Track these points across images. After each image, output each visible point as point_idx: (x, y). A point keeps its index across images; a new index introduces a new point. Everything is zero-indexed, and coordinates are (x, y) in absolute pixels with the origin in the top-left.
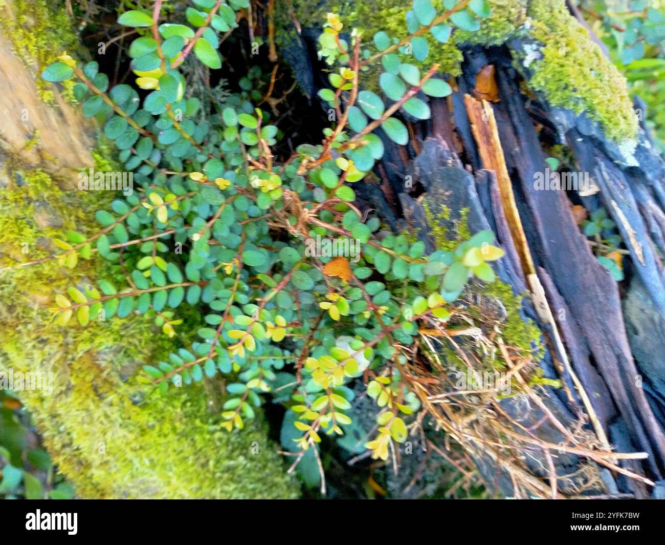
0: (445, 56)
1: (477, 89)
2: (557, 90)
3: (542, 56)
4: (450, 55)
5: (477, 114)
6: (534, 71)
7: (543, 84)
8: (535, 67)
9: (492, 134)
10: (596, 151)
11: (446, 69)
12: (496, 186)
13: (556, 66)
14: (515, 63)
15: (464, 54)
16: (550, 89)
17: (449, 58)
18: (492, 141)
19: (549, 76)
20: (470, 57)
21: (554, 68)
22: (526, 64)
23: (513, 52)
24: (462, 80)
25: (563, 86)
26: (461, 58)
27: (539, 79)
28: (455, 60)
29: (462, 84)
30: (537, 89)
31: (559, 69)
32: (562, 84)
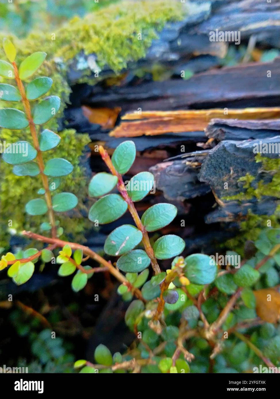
0: (66, 147)
1: (103, 125)
2: (130, 48)
3: (94, 54)
4: (67, 141)
5: (133, 128)
6: (106, 65)
7: (121, 60)
8: (103, 63)
9: (160, 117)
10: (192, 32)
11: (80, 148)
12: (230, 122)
13: (107, 43)
14: (91, 83)
15: (68, 128)
16: (128, 55)
17: (70, 143)
18: (166, 119)
19: (115, 52)
20: (72, 123)
21: (109, 46)
22: (97, 70)
23: (81, 81)
24: (95, 136)
25: (128, 42)
26: (73, 132)
27: (116, 62)
28: (73, 138)
29: (98, 136)
30: (125, 66)
31: (111, 42)
32: (126, 42)
